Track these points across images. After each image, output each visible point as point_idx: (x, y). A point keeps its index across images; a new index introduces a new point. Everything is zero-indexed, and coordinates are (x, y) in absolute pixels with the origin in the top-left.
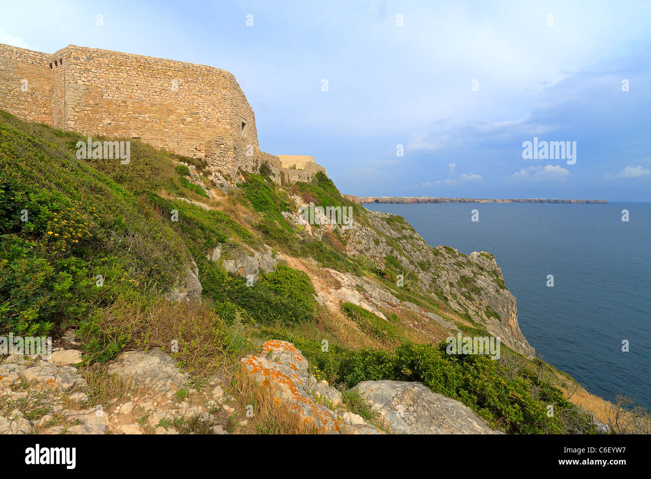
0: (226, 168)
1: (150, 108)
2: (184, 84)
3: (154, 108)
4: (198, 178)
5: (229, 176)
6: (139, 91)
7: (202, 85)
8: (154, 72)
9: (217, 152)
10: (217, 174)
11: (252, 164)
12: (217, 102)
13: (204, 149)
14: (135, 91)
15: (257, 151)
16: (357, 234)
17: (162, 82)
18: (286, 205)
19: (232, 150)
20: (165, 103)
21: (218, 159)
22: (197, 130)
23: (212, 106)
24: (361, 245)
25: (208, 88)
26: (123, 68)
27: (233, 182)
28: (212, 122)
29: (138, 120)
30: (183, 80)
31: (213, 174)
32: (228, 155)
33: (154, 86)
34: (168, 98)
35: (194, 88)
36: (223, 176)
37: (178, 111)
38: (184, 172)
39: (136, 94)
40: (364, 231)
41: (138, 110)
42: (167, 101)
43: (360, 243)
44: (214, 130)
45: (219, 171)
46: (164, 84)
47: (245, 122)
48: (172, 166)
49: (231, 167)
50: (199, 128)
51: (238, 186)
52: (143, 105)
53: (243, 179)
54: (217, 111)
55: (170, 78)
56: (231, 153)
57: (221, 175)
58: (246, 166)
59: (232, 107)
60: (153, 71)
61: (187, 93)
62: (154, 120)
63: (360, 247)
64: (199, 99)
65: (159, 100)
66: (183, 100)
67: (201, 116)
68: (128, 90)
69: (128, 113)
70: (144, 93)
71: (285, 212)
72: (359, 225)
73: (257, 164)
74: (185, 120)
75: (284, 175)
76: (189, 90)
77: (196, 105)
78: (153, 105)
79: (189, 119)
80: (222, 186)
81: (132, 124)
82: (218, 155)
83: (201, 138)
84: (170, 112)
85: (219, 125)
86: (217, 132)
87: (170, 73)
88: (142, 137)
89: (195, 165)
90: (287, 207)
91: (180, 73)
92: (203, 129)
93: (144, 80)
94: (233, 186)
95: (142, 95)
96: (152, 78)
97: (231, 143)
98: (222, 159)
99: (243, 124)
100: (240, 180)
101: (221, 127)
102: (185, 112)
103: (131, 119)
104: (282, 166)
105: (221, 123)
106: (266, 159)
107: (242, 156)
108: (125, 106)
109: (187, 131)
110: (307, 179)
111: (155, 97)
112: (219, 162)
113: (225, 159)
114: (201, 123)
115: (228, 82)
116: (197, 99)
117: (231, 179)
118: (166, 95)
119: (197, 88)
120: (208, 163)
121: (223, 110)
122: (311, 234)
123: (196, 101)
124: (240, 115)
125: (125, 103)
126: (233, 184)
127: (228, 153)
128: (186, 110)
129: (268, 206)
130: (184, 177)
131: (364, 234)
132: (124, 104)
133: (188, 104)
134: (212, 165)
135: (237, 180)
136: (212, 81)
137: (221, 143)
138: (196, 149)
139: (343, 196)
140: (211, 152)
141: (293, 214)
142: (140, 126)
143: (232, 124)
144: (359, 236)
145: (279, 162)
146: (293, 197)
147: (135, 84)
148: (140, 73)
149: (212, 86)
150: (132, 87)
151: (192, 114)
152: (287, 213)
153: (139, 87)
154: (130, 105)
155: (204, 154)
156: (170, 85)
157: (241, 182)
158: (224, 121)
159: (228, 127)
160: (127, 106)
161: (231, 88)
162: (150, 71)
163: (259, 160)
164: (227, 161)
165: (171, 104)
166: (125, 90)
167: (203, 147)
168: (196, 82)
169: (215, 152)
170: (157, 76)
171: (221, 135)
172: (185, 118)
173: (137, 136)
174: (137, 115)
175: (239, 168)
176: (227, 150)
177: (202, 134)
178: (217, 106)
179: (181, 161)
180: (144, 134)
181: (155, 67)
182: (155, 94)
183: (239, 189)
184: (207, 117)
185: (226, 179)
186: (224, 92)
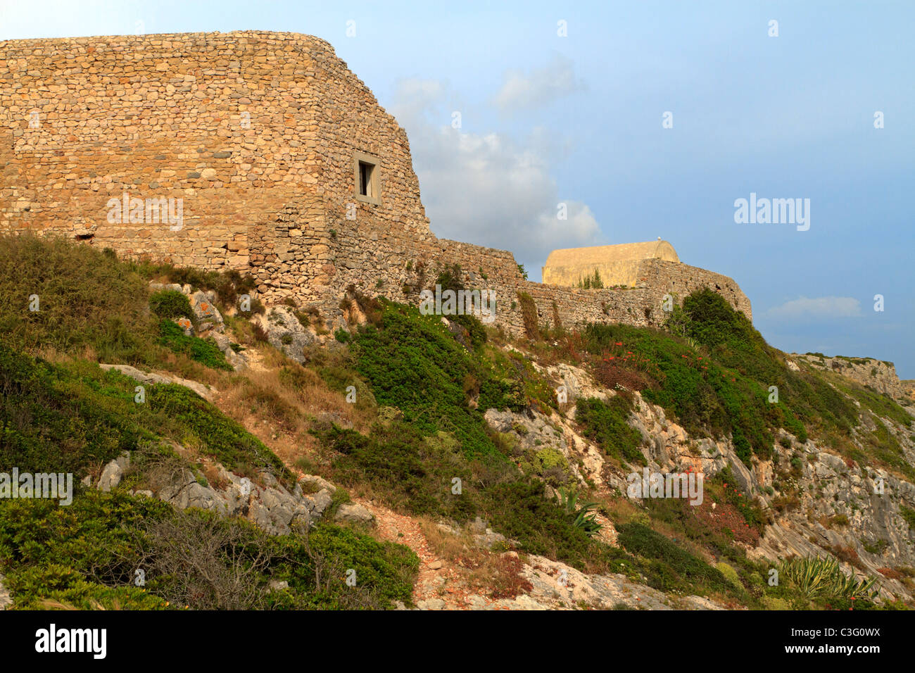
0: (307, 291)
1: (115, 158)
2: (195, 87)
3: (125, 158)
4: (216, 323)
5: (314, 311)
6: (93, 122)
7: (240, 80)
8: (126, 69)
9: (282, 249)
10: (280, 309)
11: (402, 276)
12: (280, 118)
13: (245, 244)
14: (82, 123)
15: (422, 238)
16: (830, 490)
17: (143, 91)
18: (504, 389)
19: (323, 240)
20: (149, 141)
21: (285, 267)
22: (228, 197)
23: (267, 131)
24: (845, 531)
25: (255, 86)
26: (58, 72)
27: (326, 328)
28: (268, 171)
29: (90, 192)
30: (193, 78)
31: (268, 311)
32: (312, 257)
33: (126, 104)
34: (158, 128)
35: (219, 91)
36: (296, 314)
37: (181, 156)
38: (175, 306)
39: (86, 131)
40: (856, 479)
41: (88, 168)
42: (155, 135)
43: (843, 522)
44: (273, 191)
45: (290, 303)
46: (149, 95)
47: (368, 159)
48: (143, 293)
49: (322, 288)
50: (231, 191)
51: (341, 337)
52: (99, 154)
53: (362, 319)
54: (280, 140)
55: (164, 79)
56: (320, 250)
57: (289, 310)
58: (380, 284)
59: (322, 124)
60: (123, 67)
61: (202, 108)
62: (126, 186)
63: (838, 536)
64: (233, 117)
65: (136, 135)
66: (194, 126)
67: (238, 159)
68: (68, 123)
69: (68, 177)
70: (104, 123)
71: (501, 409)
72: (838, 459)
73: (421, 274)
74: (198, 176)
75: (532, 303)
76: (208, 98)
77: (223, 133)
78: (123, 150)
79: (208, 173)
80: (287, 339)
81: (77, 205)
82: (283, 257)
83: (238, 217)
84: (163, 160)
85: (285, 179)
86: (281, 195)
87: (162, 66)
88: (97, 232)
89: (216, 290)
90: (507, 396)
91: (186, 61)
92: (242, 193)
93: (103, 93)
94: (326, 341)
95: (99, 131)
96: (121, 86)
97: (318, 222)
98: (294, 266)
99: (366, 169)
100: (352, 321)
101: (292, 180)
102: (197, 155)
103: (74, 192)
104: (529, 279)
105: (290, 172)
106: (456, 260)
107: (364, 256)
108: (61, 162)
109: (203, 202)
110: (642, 316)
111: (128, 129)
112: (288, 278)
113: (303, 268)
114: (237, 178)
115: (309, 62)
116: (228, 118)
117: (320, 322)
118: (153, 121)
119: (227, 91)
120: (258, 281)
121: (296, 137)
122: (598, 481)
123: (225, 123)
124: (353, 142)
125: (62, 154)
126: (324, 333)
127: (313, 248)
128: (200, 151)
129: (423, 392)
130: (174, 320)
131: (856, 490)
132: (57, 159)
133: (205, 134)
134: (269, 285)
135: (340, 323)
136: (265, 66)
137: (292, 225)
138: (225, 247)
139: (793, 366)
140: (266, 251)
141: (533, 418)
142: (93, 205)
143: (321, 171)
144: (836, 498)
145: (511, 266)
146: (551, 370)
147: (84, 107)
148: (94, 78)
149: (265, 78)
150: (77, 115)
151: (213, 160)
152: (508, 415)
153: (91, 111)
154: (70, 158)
155: (246, 260)
156: (162, 96)
157: (355, 327)
158: (298, 165)
159: (311, 180)
160: (64, 163)
161: (318, 76)
162: (117, 70)
163: (431, 262)
164: (310, 271)
165: (165, 141)
166: (61, 124)
167: (243, 241)
168: (225, 76)
169: (275, 251)
170: (132, 80)
171: (291, 203)
172: (198, 171)
173: (85, 232)
174: (86, 180)
175: (351, 289)
176: (309, 240)
177: (240, 206)
178: (280, 127)
179: (173, 281)
180: (102, 225)
181: (127, 57)
182: (127, 122)
183: (343, 347)
184: (253, 162)
185: (304, 322)
186: (296, 91)
